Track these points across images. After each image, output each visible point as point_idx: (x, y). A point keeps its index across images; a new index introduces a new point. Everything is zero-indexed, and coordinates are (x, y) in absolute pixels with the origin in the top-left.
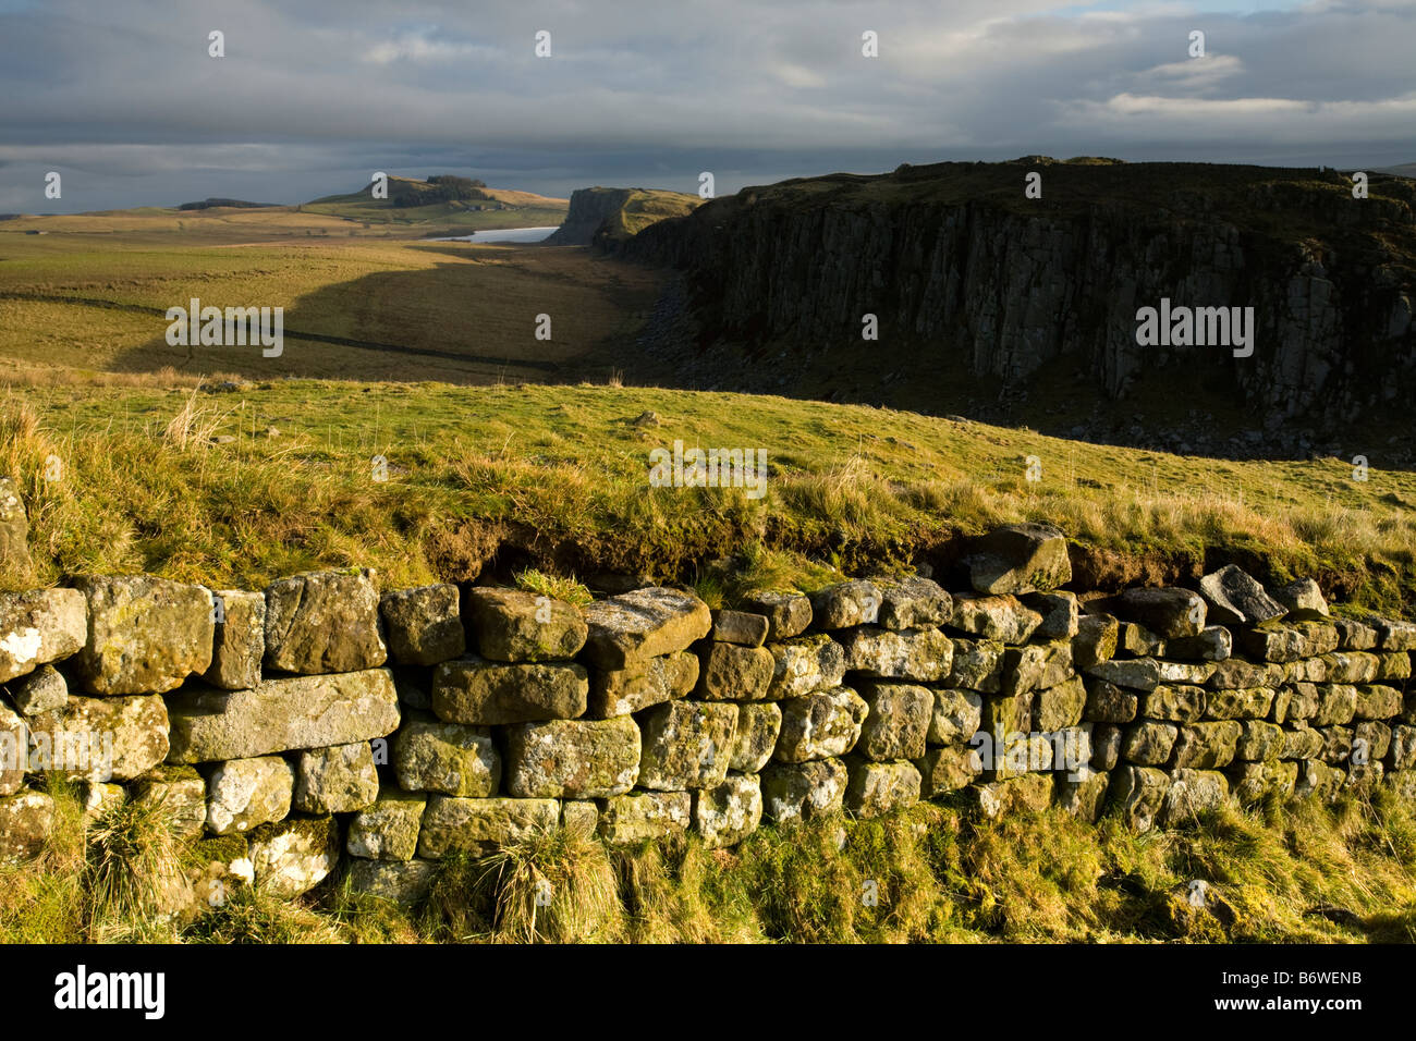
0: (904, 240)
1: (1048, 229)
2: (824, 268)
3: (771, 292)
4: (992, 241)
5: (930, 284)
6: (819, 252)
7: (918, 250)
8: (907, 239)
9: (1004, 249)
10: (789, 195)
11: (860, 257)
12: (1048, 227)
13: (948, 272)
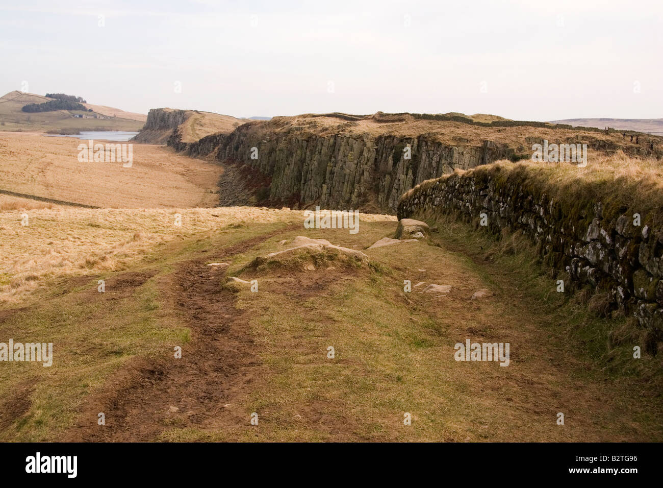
0: (382, 156)
1: (462, 153)
2: (336, 169)
3: (303, 181)
4: (431, 158)
5: (397, 181)
6: (333, 159)
7: (391, 161)
8: (384, 155)
9: (438, 163)
10: (313, 125)
11: (357, 164)
12: (463, 152)
13: (407, 175)
